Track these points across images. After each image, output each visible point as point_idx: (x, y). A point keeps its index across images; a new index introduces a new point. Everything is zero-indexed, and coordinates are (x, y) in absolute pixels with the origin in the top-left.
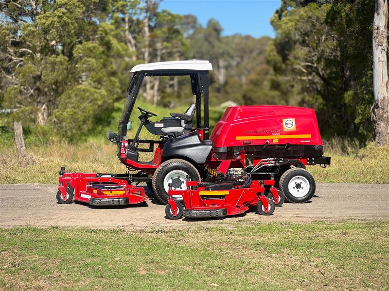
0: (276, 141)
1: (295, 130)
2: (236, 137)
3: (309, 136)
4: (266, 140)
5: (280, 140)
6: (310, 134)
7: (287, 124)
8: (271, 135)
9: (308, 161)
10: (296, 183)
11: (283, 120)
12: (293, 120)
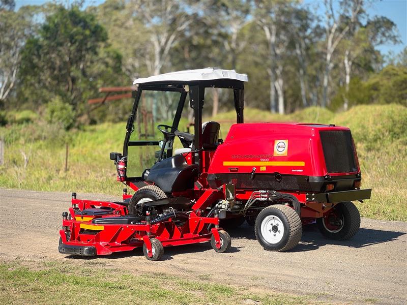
0: (263, 169)
1: (286, 155)
2: (224, 162)
3: (302, 164)
4: (253, 166)
5: (267, 167)
6: (303, 161)
7: (279, 147)
8: (259, 161)
9: (307, 197)
10: (272, 225)
11: (275, 141)
12: (286, 142)
